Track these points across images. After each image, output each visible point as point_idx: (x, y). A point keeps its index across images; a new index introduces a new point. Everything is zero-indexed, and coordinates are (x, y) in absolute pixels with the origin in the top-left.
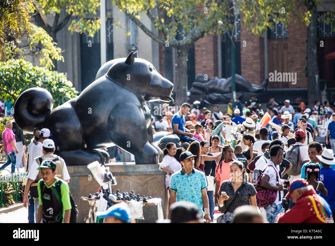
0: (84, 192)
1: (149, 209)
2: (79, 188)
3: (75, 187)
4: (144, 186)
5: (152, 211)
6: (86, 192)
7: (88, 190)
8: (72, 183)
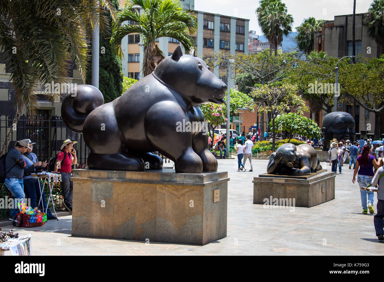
0: (117, 200)
1: (185, 225)
2: (112, 195)
3: (107, 194)
4: (180, 199)
5: (189, 228)
6: (119, 201)
7: (121, 198)
8: (105, 189)
